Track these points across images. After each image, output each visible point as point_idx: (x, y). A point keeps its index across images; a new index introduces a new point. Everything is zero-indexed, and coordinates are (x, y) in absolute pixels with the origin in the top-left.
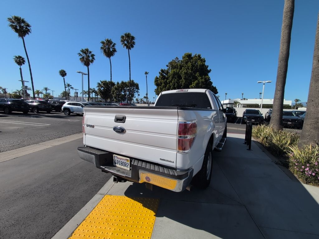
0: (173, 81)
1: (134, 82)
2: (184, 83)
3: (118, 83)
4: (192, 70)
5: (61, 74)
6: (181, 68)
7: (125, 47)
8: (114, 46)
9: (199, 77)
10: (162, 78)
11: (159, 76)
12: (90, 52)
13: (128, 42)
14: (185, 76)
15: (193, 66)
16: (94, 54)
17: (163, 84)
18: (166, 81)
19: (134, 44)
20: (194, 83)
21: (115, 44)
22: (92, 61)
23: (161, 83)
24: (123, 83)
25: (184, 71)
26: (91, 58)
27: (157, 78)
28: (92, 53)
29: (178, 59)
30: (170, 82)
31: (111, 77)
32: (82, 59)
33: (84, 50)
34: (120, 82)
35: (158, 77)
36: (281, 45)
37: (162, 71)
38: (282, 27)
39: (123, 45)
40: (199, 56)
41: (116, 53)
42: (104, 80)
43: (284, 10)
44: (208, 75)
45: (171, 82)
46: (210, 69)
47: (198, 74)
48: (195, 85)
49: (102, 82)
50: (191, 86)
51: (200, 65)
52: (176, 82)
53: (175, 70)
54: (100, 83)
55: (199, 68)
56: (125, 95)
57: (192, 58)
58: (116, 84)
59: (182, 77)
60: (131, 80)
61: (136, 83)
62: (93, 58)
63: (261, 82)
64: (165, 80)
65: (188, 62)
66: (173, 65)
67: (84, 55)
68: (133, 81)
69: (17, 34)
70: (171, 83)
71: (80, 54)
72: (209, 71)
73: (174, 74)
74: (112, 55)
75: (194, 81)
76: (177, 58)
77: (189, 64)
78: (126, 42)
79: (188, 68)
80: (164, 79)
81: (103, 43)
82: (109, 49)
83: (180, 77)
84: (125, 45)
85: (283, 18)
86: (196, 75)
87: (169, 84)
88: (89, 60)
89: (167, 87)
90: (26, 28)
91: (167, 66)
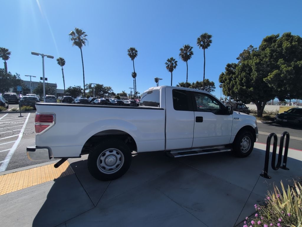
2: (257, 77)
3: (193, 84)
4: (271, 56)
5: (156, 81)
7: (201, 48)
8: (191, 50)
9: (282, 65)
10: (227, 74)
11: (225, 72)
12: (174, 60)
13: (204, 42)
14: (257, 68)
15: (273, 51)
16: (177, 61)
17: (228, 81)
19: (211, 43)
20: (271, 75)
21: (192, 48)
22: (175, 67)
23: (226, 80)
24: (197, 83)
26: (174, 65)
27: (223, 74)
28: (175, 60)
30: (236, 77)
31: (187, 78)
32: (168, 67)
33: (170, 59)
34: (195, 83)
37: (229, 65)
39: (199, 45)
41: (192, 56)
42: (182, 82)
45: (238, 78)
47: (281, 61)
48: (273, 77)
49: (180, 84)
50: (266, 78)
51: (287, 48)
52: (245, 77)
53: (246, 62)
54: (179, 85)
55: (285, 52)
57: (276, 41)
58: (192, 84)
59: (252, 69)
61: (211, 81)
62: (176, 65)
64: (231, 75)
65: (266, 48)
66: (246, 56)
67: (169, 63)
69: (131, 59)
70: (237, 79)
71: (166, 63)
73: (244, 67)
74: (189, 58)
75: (271, 71)
76: (251, 46)
77: (268, 51)
78: (202, 43)
79: (266, 56)
80: (229, 74)
81: (181, 50)
82: (186, 53)
84: (201, 45)
86: (278, 63)
87: (235, 79)
88: (173, 67)
90: (135, 53)
91: (238, 59)
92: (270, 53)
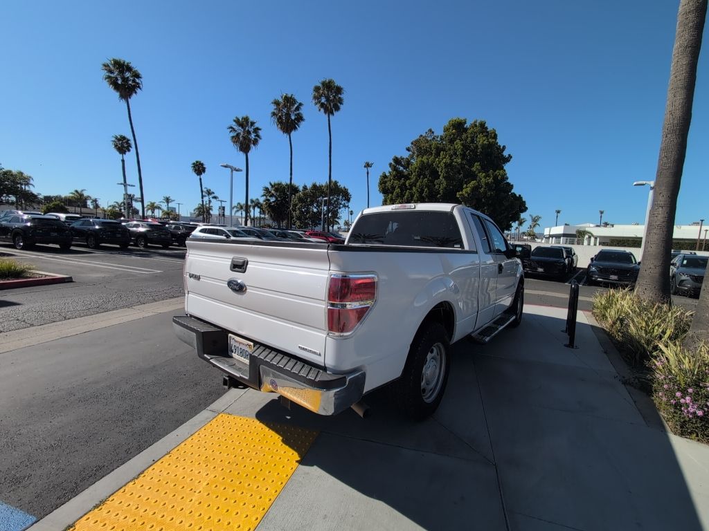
0: (418, 184)
1: (338, 184)
2: (445, 188)
3: (305, 188)
4: (463, 156)
5: (195, 170)
6: (438, 154)
7: (322, 110)
8: (298, 109)
9: (479, 172)
10: (394, 177)
11: (390, 173)
12: (253, 124)
13: (328, 99)
14: (447, 173)
15: (465, 147)
16: (260, 127)
17: (397, 190)
18: (404, 184)
19: (341, 103)
20: (467, 187)
21: (300, 104)
22: (255, 142)
23: (393, 188)
24: (314, 186)
25: (444, 161)
26: (253, 136)
27: (385, 176)
28: (256, 125)
29: (433, 133)
30: (411, 186)
31: (291, 174)
32: (236, 139)
33: (240, 119)
34: (309, 186)
35: (388, 174)
37: (397, 160)
39: (318, 105)
40: (482, 125)
41: (302, 124)
42: (276, 182)
44: (502, 168)
45: (415, 186)
46: (509, 155)
47: (477, 166)
48: (469, 192)
49: (272, 186)
50: (461, 193)
51: (483, 146)
52: (426, 186)
53: (425, 159)
54: (269, 187)
55: (481, 152)
56: (319, 213)
57: (466, 130)
58: (301, 188)
59: (440, 173)
60: (333, 179)
61: (342, 186)
62: (258, 136)
63: (644, 182)
64: (402, 181)
65: (455, 139)
66: (421, 147)
67: (239, 130)
68: (336, 183)
69: (117, 94)
70: (414, 188)
71: (231, 128)
72: (508, 159)
73: (423, 168)
74: (295, 128)
75: (466, 183)
76: (430, 130)
77: (458, 145)
78: (323, 100)
79: (455, 154)
80: (399, 179)
81: (277, 103)
82: (288, 115)
83: (435, 174)
84: (322, 105)
86: (474, 169)
87: (411, 189)
88: (250, 140)
89: (405, 197)
90: (134, 81)
91: (408, 150)
92: (462, 150)
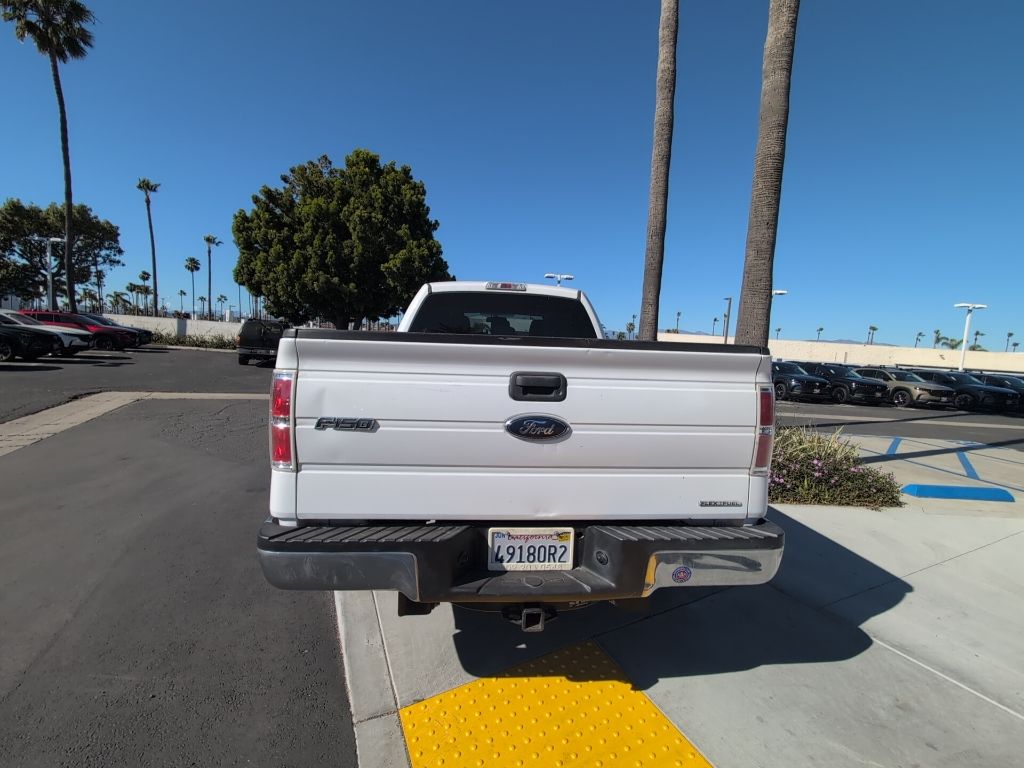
0: (316, 242)
1: (92, 214)
2: (362, 255)
4: (385, 211)
6: (345, 199)
7: (31, 39)
9: (408, 240)
10: (267, 222)
13: (47, 18)
14: (364, 232)
15: (387, 200)
18: (289, 238)
19: (89, 44)
20: (394, 258)
23: (268, 243)
25: (358, 212)
27: (245, 218)
29: (330, 163)
30: (304, 244)
35: (251, 215)
36: (652, 198)
37: (268, 193)
38: (654, 158)
39: (16, 24)
40: (406, 171)
43: (656, 119)
44: (431, 238)
45: (312, 245)
46: (436, 221)
47: (404, 229)
48: (398, 265)
50: (386, 265)
51: (411, 203)
52: (332, 248)
53: (321, 200)
55: (407, 210)
57: (380, 172)
59: (351, 230)
60: (76, 202)
61: (102, 219)
63: (553, 275)
64: (285, 231)
65: (370, 183)
66: (309, 180)
68: (84, 210)
70: (309, 248)
72: (436, 225)
73: (321, 216)
75: (394, 252)
76: (325, 158)
77: (376, 192)
78: (33, 16)
79: (372, 206)
80: (278, 228)
83: (343, 233)
84: (30, 28)
85: (656, 138)
86: (400, 232)
89: (294, 261)
91: (285, 179)
92: (383, 202)
